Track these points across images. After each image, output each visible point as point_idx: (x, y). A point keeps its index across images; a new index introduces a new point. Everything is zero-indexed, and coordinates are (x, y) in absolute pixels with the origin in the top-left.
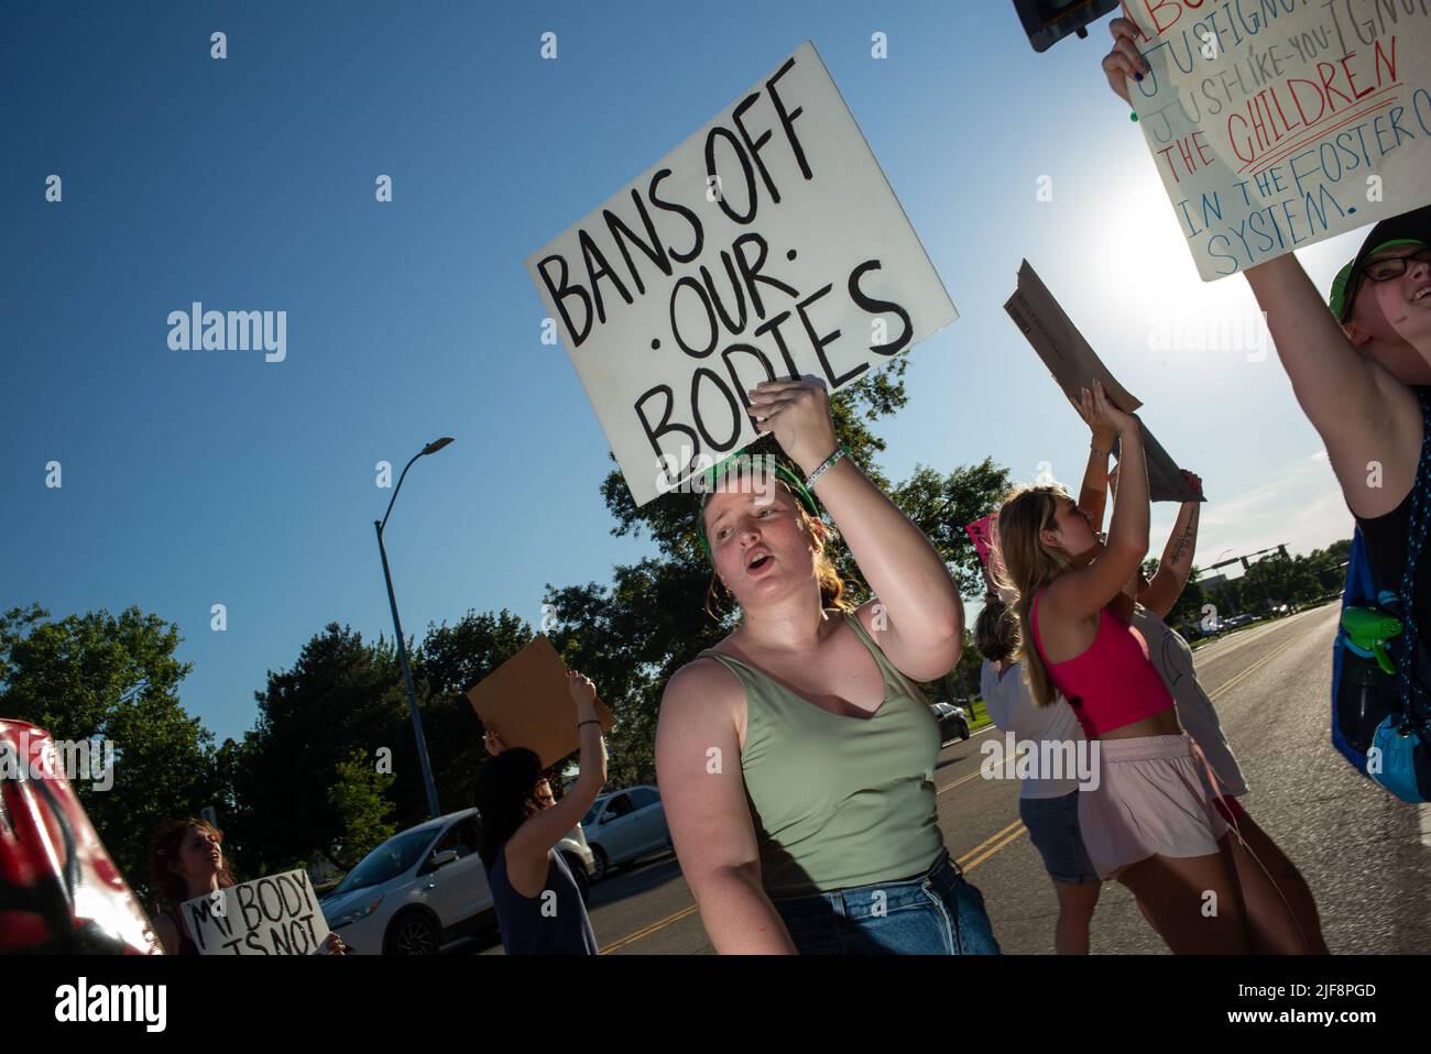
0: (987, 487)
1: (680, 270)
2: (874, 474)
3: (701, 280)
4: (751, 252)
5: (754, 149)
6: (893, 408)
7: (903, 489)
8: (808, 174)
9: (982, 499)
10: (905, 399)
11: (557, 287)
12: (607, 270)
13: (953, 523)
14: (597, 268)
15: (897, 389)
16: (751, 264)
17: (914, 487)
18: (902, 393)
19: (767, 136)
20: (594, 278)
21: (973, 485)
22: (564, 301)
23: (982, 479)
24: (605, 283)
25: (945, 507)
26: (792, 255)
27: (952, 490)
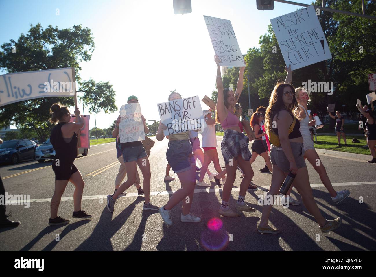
0: (107, 88)
1: (177, 112)
2: (78, 76)
3: (179, 114)
4: (186, 113)
5: (189, 103)
6: (87, 60)
7: (85, 82)
8: (194, 108)
9: (104, 91)
10: (91, 59)
11: (161, 108)
12: (167, 108)
13: (96, 94)
14: (166, 108)
15: (90, 56)
16: (186, 114)
17: (88, 83)
18: (91, 57)
19: (191, 102)
20: (165, 109)
21: (103, 86)
22: (161, 110)
23: (105, 86)
24: (167, 110)
25: (95, 89)
26: (190, 115)
27: (97, 86)
